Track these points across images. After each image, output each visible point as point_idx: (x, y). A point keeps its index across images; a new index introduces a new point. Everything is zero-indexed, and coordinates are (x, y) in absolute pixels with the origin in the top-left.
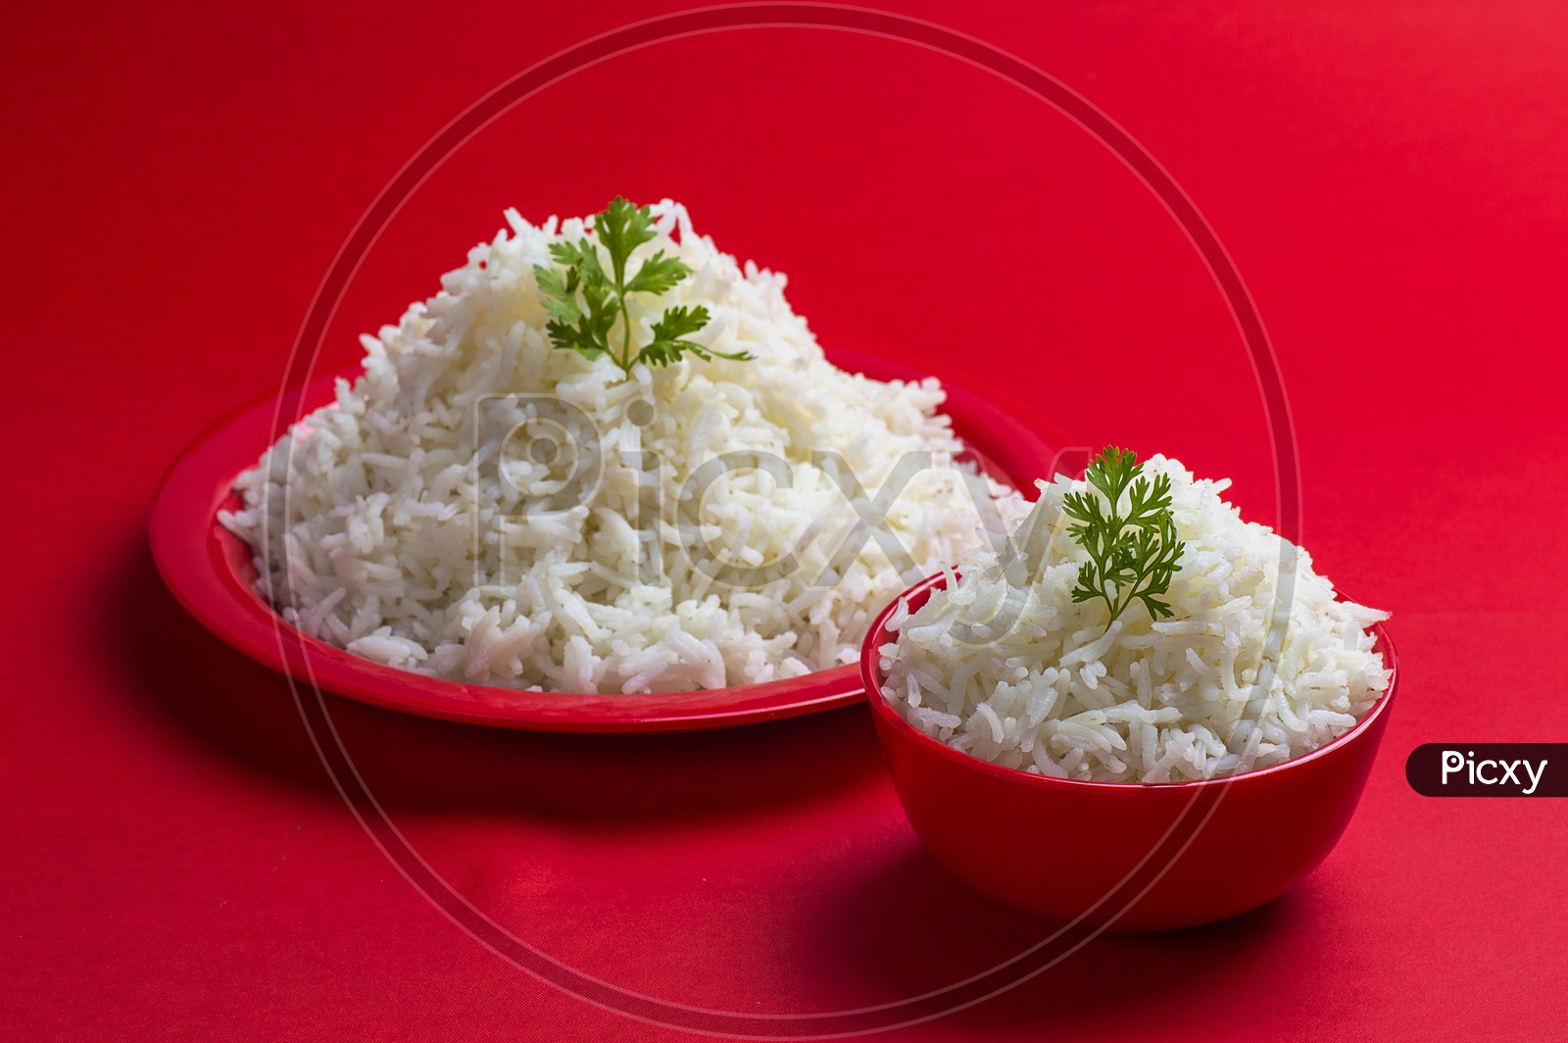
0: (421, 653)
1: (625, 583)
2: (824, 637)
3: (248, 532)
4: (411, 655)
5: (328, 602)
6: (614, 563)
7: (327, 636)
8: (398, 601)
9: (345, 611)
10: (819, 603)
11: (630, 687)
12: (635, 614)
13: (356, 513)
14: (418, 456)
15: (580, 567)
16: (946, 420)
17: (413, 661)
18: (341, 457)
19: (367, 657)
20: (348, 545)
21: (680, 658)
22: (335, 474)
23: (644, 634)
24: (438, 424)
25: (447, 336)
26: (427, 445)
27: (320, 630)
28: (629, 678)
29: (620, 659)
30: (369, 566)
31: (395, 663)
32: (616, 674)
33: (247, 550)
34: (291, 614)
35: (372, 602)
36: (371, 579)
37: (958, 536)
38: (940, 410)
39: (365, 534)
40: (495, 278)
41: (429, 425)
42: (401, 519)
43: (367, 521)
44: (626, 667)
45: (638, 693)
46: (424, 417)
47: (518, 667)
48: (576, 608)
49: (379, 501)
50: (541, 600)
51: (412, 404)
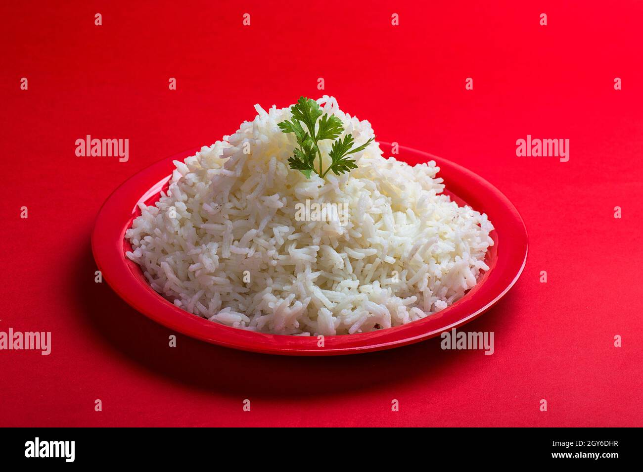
0: (247, 319)
1: (337, 279)
2: (426, 295)
3: (140, 260)
4: (242, 320)
5: (197, 296)
6: (331, 270)
7: (197, 312)
8: (228, 294)
9: (204, 301)
10: (422, 280)
11: (352, 330)
12: (346, 294)
13: (203, 253)
14: (229, 224)
15: (318, 274)
16: (441, 180)
17: (243, 323)
18: (182, 223)
19: (221, 323)
20: (202, 268)
21: (370, 313)
22: (181, 232)
23: (351, 303)
24: (235, 208)
25: (236, 166)
26: (232, 218)
27: (194, 310)
28: (350, 326)
29: (343, 317)
30: (214, 278)
31: (236, 325)
32: (343, 323)
33: (140, 268)
34: (178, 303)
35: (217, 295)
36: (215, 284)
37: (470, 240)
38: (438, 176)
39: (211, 264)
40: (257, 139)
41: (231, 208)
42: (226, 255)
43: (210, 257)
44: (348, 320)
45: (356, 333)
46: (229, 205)
47: (297, 324)
48: (319, 293)
49: (214, 247)
50: (305, 292)
51: (222, 198)
